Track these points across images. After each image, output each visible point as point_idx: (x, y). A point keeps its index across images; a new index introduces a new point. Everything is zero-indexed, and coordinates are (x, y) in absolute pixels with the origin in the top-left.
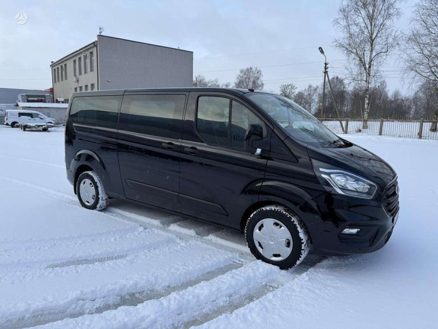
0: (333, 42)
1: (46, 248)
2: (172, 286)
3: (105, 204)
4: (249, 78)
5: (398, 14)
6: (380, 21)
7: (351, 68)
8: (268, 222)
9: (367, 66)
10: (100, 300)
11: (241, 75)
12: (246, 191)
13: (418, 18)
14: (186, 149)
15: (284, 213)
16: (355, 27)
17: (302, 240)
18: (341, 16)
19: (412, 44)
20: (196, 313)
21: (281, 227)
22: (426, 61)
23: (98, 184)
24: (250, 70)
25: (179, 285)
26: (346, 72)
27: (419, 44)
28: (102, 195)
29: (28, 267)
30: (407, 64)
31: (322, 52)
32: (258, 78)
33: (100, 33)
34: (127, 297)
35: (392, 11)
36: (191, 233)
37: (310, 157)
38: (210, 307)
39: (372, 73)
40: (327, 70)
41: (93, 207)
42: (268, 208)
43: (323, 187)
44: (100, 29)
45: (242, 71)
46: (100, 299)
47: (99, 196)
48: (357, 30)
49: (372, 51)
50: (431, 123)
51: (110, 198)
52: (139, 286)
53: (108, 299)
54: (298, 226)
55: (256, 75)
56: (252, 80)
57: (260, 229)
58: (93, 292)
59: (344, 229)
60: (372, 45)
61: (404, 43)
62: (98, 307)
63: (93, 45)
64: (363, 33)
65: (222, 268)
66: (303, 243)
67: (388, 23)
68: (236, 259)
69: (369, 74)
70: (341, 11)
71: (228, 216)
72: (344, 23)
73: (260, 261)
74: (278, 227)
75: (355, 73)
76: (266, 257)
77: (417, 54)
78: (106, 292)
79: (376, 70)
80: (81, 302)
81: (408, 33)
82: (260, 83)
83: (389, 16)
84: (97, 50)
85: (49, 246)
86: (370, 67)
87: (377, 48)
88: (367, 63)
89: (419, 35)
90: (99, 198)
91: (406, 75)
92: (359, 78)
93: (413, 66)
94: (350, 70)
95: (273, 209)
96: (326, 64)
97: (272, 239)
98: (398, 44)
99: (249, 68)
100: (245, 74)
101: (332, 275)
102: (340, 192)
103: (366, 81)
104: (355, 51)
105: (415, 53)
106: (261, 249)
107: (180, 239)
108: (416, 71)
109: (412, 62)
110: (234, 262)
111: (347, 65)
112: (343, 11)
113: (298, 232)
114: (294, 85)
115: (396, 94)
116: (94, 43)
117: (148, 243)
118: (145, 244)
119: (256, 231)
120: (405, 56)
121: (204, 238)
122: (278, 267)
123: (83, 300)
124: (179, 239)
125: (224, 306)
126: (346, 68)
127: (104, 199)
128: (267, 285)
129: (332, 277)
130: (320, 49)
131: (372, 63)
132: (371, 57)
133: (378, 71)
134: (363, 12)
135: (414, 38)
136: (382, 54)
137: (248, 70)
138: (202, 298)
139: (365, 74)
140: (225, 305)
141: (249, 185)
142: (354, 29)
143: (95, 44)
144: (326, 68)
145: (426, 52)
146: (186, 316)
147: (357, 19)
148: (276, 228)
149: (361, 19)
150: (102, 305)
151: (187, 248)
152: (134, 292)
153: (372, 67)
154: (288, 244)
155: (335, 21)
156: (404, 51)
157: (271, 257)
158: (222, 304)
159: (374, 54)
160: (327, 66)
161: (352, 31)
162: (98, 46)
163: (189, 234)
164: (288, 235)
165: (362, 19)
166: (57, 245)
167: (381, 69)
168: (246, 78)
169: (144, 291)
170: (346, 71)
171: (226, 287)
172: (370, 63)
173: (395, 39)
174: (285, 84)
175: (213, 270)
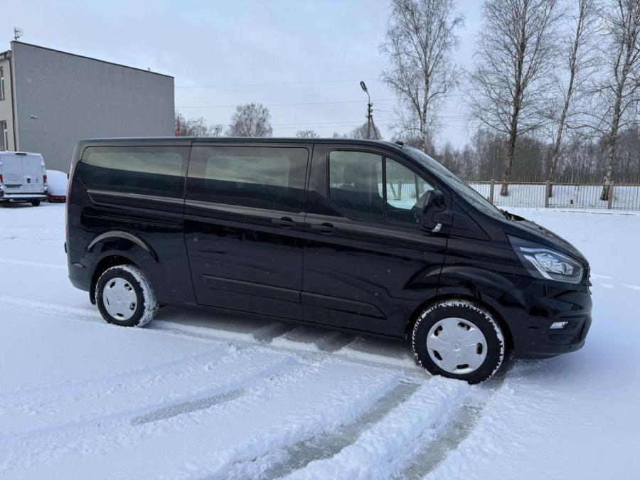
0: (381, 76)
1: (109, 393)
2: (346, 424)
3: (151, 316)
4: (251, 120)
5: (456, 43)
6: (436, 51)
7: (402, 112)
8: (450, 324)
9: (422, 110)
10: (263, 459)
11: (239, 114)
12: (411, 285)
13: (482, 51)
14: (313, 227)
15: (475, 308)
16: (406, 57)
17: (501, 342)
18: (390, 41)
19: (477, 84)
20: (408, 457)
21: (469, 328)
22: (493, 106)
23: (143, 285)
24: (251, 107)
25: (355, 422)
26: (397, 117)
27: (485, 83)
28: (149, 302)
29: (99, 426)
30: (471, 109)
31: (365, 88)
32: (264, 120)
33: (16, 38)
34: (296, 449)
35: (449, 39)
36: (311, 348)
37: (506, 234)
38: (419, 444)
39: (428, 120)
40: (371, 114)
41: (132, 322)
42: (450, 304)
43: (527, 272)
44: (16, 31)
45: (239, 109)
46: (262, 457)
47: (145, 304)
48: (409, 62)
49: (427, 90)
50: (501, 186)
51: (161, 306)
52: (307, 430)
53: (273, 456)
54: (494, 324)
55: (260, 116)
56: (255, 122)
57: (436, 334)
58: (250, 447)
59: (552, 324)
60: (427, 82)
61: (467, 81)
62: (266, 469)
63: (3, 57)
64: (417, 65)
65: (392, 392)
66: (502, 346)
67: (446, 54)
68: (404, 378)
69: (424, 120)
70: (390, 34)
71: (385, 319)
72: (392, 50)
73: (439, 376)
74: (465, 328)
75: (407, 118)
76: (446, 370)
77: (483, 97)
78: (267, 444)
79: (434, 116)
80: (239, 466)
81: (472, 69)
82: (268, 128)
83: (445, 46)
84: (11, 66)
85: (112, 389)
86: (425, 112)
87: (433, 86)
88: (421, 105)
89: (486, 73)
90: (144, 308)
91: (471, 122)
92: (412, 125)
93: (478, 112)
94: (401, 114)
95: (458, 305)
96: (370, 105)
97: (456, 346)
98: (457, 83)
99: (250, 104)
100: (245, 113)
101: (535, 384)
102: (547, 276)
103: (421, 130)
104: (407, 89)
105: (481, 96)
106: (439, 361)
107: (303, 358)
108: (482, 119)
109: (476, 107)
110: (401, 382)
111: (397, 107)
112: (391, 33)
113: (496, 333)
114: (315, 132)
115: (448, 147)
116: (5, 53)
117: (265, 368)
118: (262, 371)
119: (431, 336)
120: (468, 99)
121: (334, 353)
122: (466, 382)
123: (240, 462)
124: (301, 358)
125: (434, 442)
126: (396, 112)
127: (151, 308)
128: (466, 407)
129: (537, 386)
130: (362, 83)
131: (428, 106)
132: (426, 98)
133: (435, 117)
134: (416, 39)
135: (480, 76)
136: (439, 95)
137: (248, 107)
138: (406, 434)
139: (419, 121)
140: (435, 439)
141: (417, 274)
142: (406, 60)
143: (7, 55)
144: (369, 111)
145: (494, 96)
146: (400, 462)
147: (408, 46)
148: (462, 330)
149: (412, 46)
150: (270, 466)
151: (326, 369)
152: (302, 440)
153: (427, 111)
154: (480, 350)
155: (381, 47)
156: (468, 92)
157: (455, 369)
158: (431, 438)
159: (430, 94)
160: (371, 108)
161: (403, 63)
162: (13, 60)
163: (309, 350)
164: (481, 338)
165: (414, 48)
166: (123, 386)
167: (440, 114)
168: (246, 119)
169: (314, 437)
170: (395, 116)
171: (427, 415)
172: (425, 106)
173: (453, 76)
174: (301, 130)
175: (383, 395)
